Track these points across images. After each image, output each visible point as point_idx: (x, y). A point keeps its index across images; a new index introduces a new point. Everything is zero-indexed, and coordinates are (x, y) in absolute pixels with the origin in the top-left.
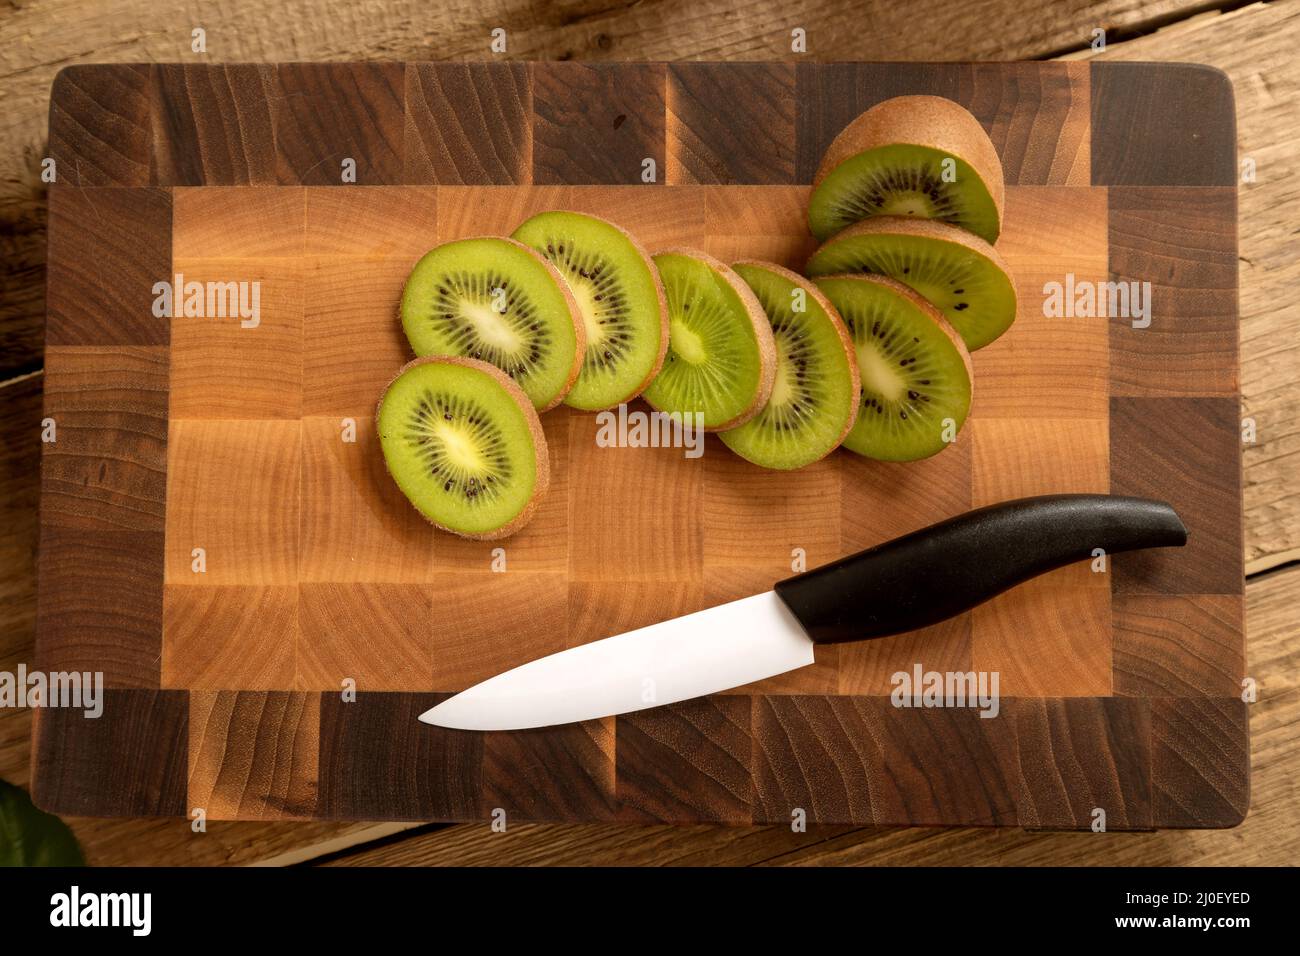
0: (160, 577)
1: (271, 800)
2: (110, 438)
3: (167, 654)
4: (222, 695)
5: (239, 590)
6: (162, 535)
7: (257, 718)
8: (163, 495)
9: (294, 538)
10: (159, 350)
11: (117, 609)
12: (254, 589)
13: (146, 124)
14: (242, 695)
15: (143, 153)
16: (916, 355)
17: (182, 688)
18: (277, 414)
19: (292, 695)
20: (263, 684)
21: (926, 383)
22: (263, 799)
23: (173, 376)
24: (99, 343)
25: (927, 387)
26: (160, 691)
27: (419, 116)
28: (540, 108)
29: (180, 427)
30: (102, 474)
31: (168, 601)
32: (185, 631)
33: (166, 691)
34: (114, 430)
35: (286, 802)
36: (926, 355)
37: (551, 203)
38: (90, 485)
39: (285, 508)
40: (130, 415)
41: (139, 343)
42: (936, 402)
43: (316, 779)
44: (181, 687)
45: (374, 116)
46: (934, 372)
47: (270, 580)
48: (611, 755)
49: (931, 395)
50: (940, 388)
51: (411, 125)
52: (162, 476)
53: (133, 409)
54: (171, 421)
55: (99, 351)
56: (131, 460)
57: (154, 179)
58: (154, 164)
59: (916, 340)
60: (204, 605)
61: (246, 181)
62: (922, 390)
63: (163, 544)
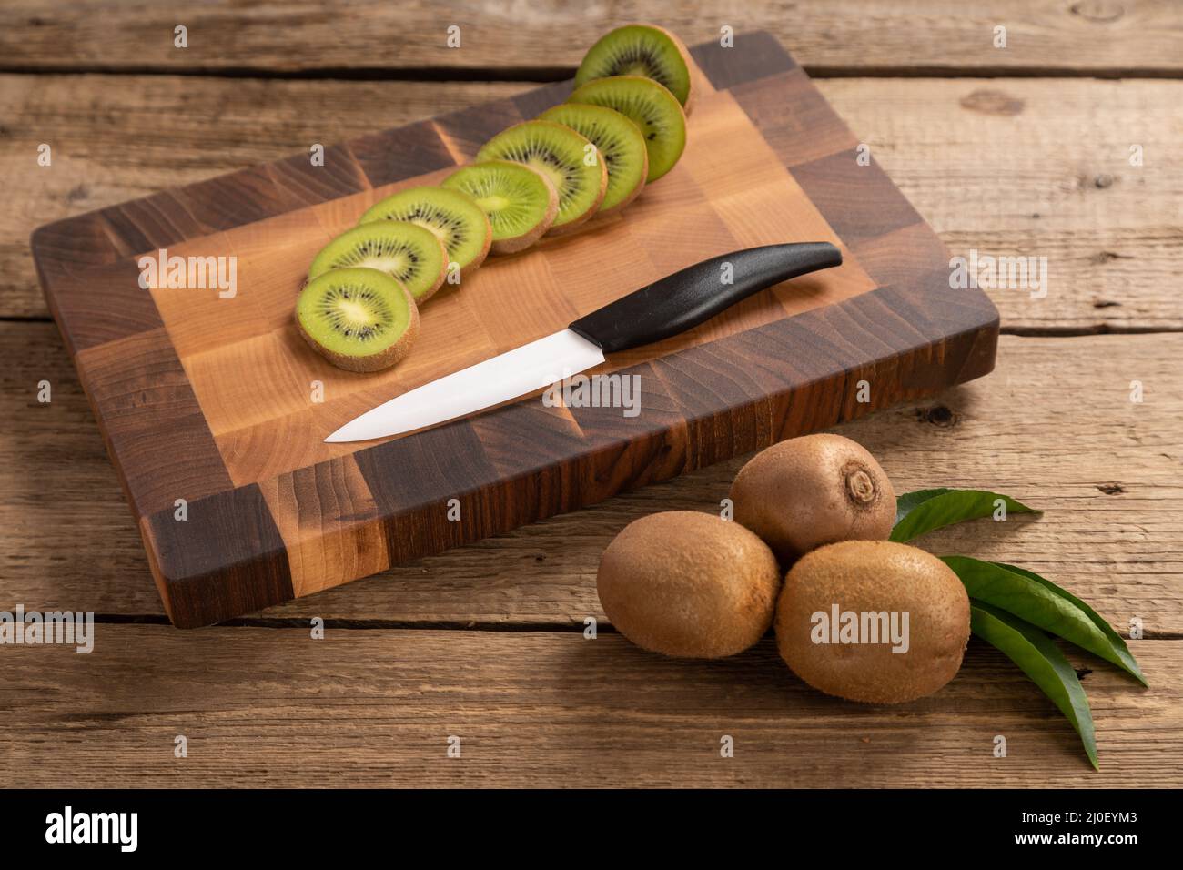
0: (209, 434)
1: (343, 518)
2: (142, 380)
3: (231, 470)
4: (282, 478)
5: (269, 424)
6: (201, 414)
7: (313, 480)
8: (193, 395)
9: (296, 386)
10: (159, 330)
11: (185, 459)
12: (279, 419)
13: (103, 235)
14: (296, 473)
15: (108, 248)
16: (599, 135)
17: (251, 482)
18: (254, 335)
19: (332, 462)
20: (309, 461)
21: (612, 146)
22: (337, 519)
23: (173, 339)
24: (114, 339)
25: (614, 148)
26: (235, 490)
27: (284, 182)
28: (360, 157)
29: (188, 362)
30: (144, 398)
31: (220, 445)
32: (239, 454)
33: (239, 489)
34: (142, 376)
35: (354, 515)
36: (604, 131)
37: (389, 193)
38: (137, 406)
39: (282, 375)
40: (150, 365)
41: (141, 331)
42: (624, 154)
43: (371, 497)
44: (249, 482)
45: (254, 190)
46: (613, 138)
47: (288, 411)
48: (573, 420)
49: (618, 152)
50: (622, 143)
51: (280, 187)
52: (189, 387)
53: (152, 362)
54: (182, 360)
55: (115, 343)
56: (162, 385)
57: (119, 257)
58: (116, 251)
59: (595, 124)
60: (248, 438)
61: (182, 240)
62: (612, 152)
63: (204, 418)
